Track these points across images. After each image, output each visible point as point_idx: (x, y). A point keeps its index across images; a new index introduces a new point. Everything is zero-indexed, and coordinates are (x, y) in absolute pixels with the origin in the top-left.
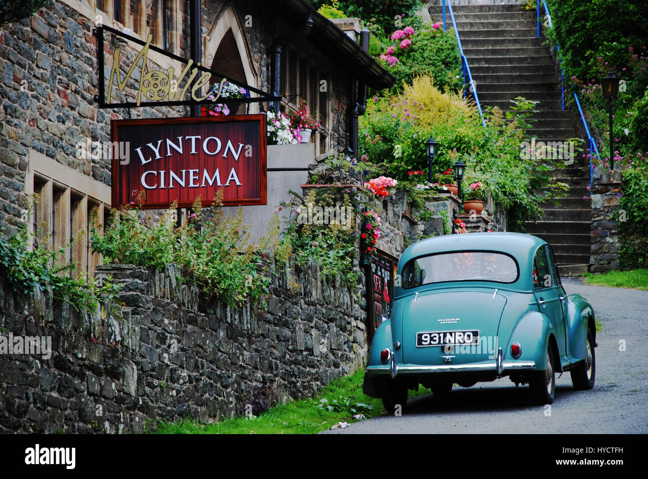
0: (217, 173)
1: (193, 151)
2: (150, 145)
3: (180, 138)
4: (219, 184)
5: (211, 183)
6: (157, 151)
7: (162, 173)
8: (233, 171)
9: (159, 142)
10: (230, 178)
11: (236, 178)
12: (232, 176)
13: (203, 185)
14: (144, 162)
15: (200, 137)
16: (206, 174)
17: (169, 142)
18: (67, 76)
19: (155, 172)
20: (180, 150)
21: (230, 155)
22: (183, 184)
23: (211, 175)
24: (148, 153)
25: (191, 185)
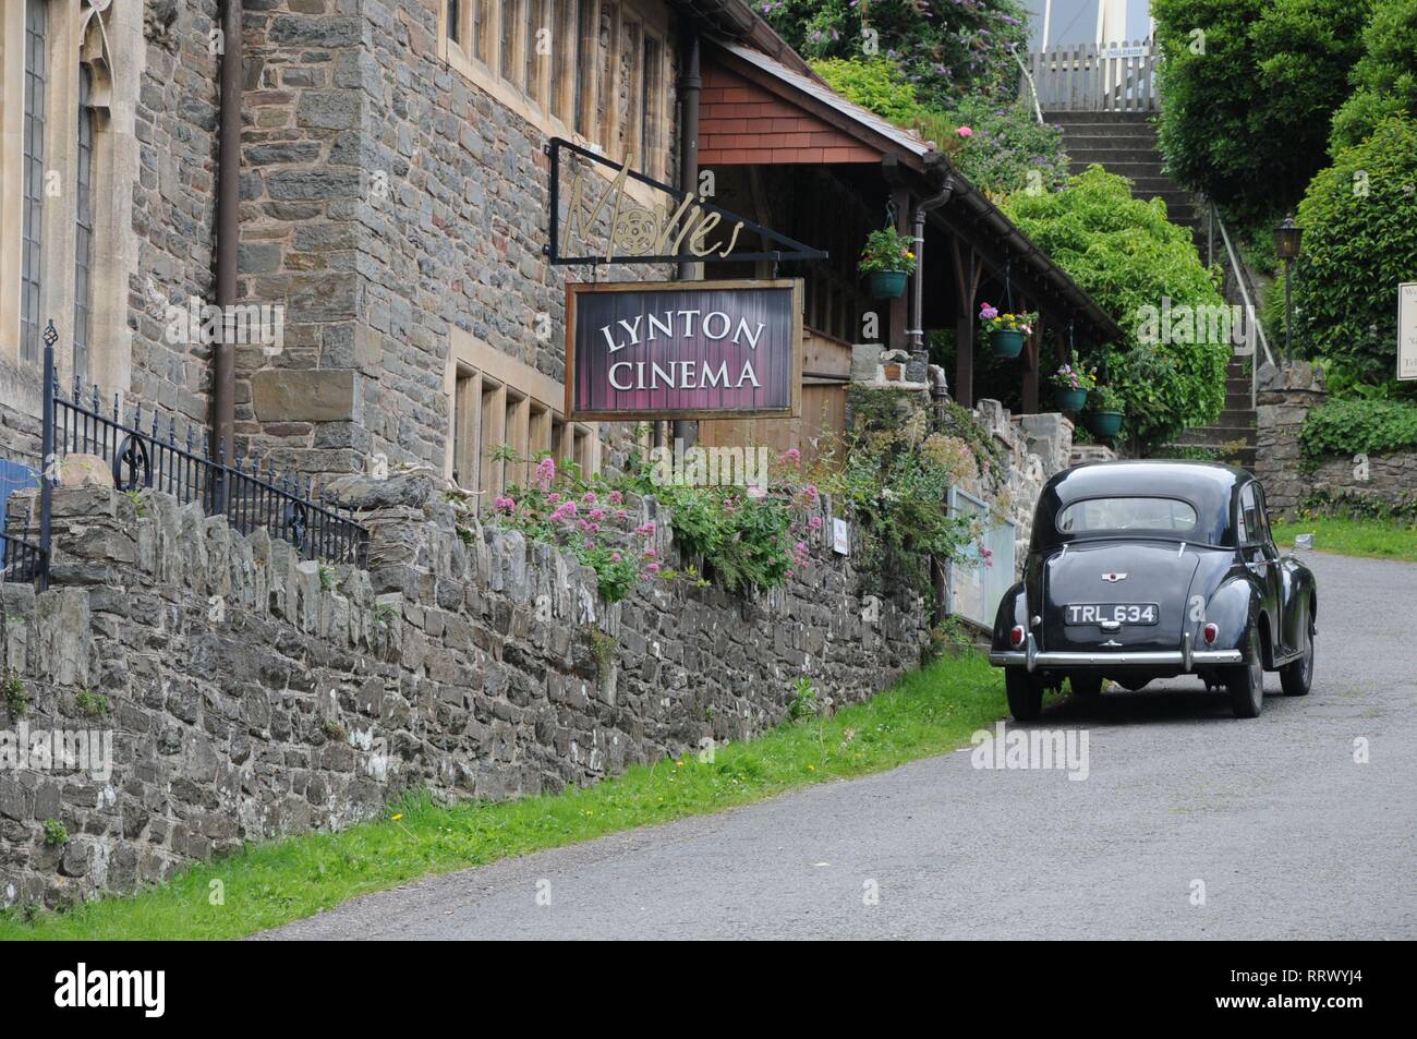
0: (724, 368)
1: (688, 334)
2: (624, 323)
3: (669, 313)
4: (727, 384)
5: (714, 382)
6: (633, 332)
7: (641, 365)
8: (748, 365)
9: (638, 319)
10: (743, 376)
11: (752, 375)
12: (747, 373)
13: (702, 385)
14: (613, 348)
15: (698, 312)
16: (706, 368)
17: (652, 319)
18: (506, 216)
19: (630, 365)
20: (669, 332)
21: (743, 339)
22: (672, 383)
23: (715, 369)
24: (621, 335)
25: (684, 385)
